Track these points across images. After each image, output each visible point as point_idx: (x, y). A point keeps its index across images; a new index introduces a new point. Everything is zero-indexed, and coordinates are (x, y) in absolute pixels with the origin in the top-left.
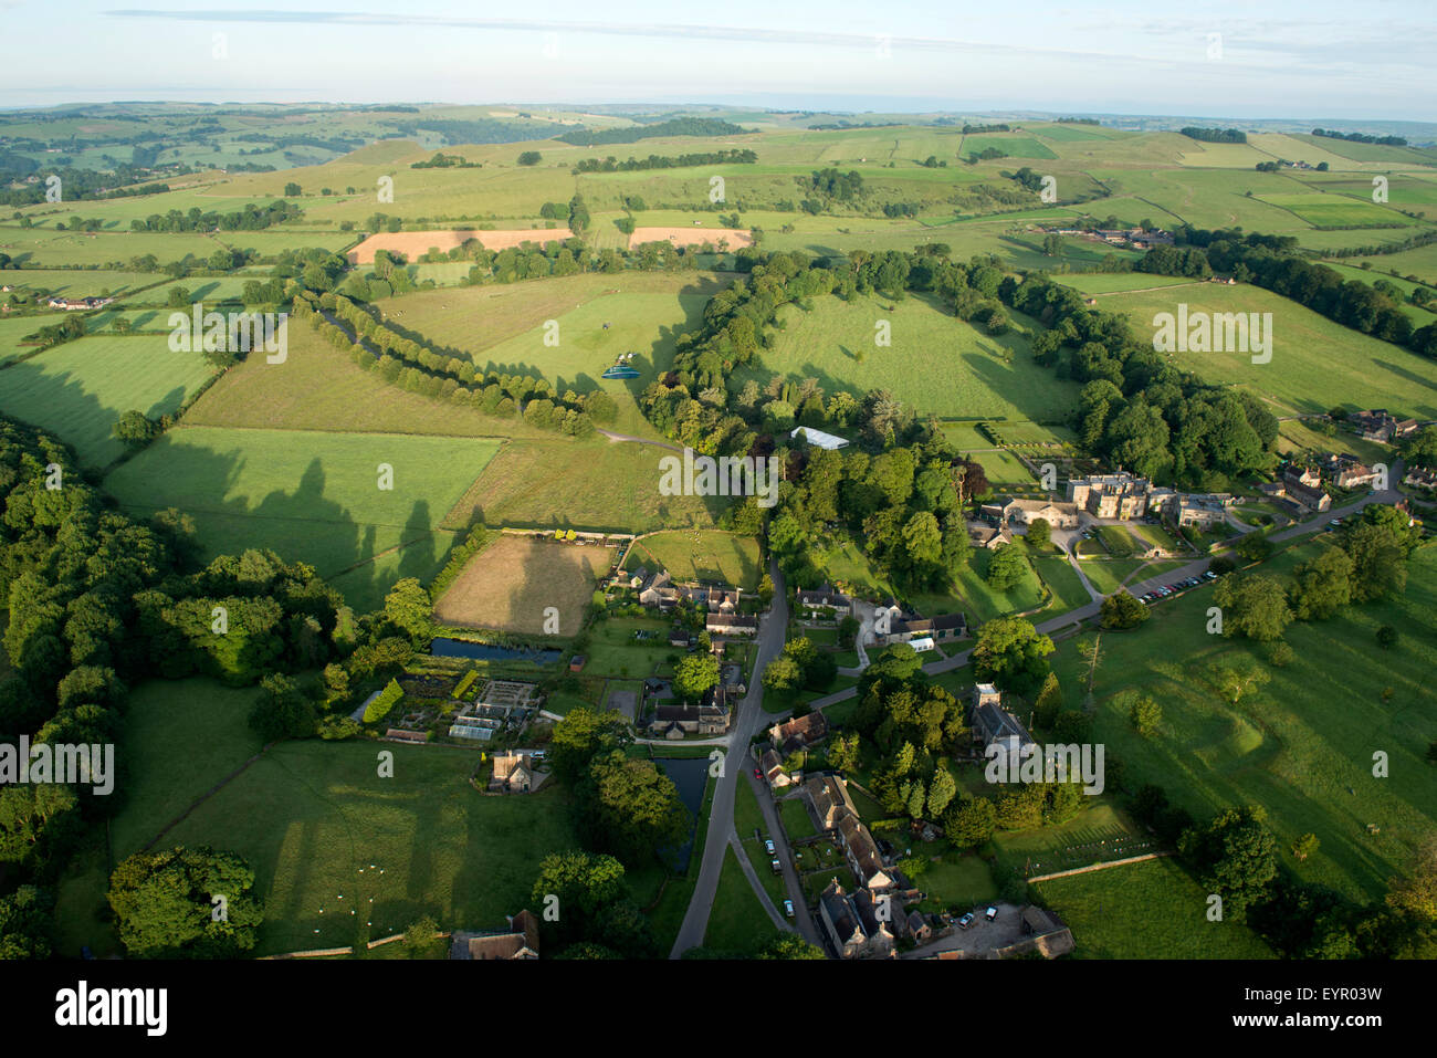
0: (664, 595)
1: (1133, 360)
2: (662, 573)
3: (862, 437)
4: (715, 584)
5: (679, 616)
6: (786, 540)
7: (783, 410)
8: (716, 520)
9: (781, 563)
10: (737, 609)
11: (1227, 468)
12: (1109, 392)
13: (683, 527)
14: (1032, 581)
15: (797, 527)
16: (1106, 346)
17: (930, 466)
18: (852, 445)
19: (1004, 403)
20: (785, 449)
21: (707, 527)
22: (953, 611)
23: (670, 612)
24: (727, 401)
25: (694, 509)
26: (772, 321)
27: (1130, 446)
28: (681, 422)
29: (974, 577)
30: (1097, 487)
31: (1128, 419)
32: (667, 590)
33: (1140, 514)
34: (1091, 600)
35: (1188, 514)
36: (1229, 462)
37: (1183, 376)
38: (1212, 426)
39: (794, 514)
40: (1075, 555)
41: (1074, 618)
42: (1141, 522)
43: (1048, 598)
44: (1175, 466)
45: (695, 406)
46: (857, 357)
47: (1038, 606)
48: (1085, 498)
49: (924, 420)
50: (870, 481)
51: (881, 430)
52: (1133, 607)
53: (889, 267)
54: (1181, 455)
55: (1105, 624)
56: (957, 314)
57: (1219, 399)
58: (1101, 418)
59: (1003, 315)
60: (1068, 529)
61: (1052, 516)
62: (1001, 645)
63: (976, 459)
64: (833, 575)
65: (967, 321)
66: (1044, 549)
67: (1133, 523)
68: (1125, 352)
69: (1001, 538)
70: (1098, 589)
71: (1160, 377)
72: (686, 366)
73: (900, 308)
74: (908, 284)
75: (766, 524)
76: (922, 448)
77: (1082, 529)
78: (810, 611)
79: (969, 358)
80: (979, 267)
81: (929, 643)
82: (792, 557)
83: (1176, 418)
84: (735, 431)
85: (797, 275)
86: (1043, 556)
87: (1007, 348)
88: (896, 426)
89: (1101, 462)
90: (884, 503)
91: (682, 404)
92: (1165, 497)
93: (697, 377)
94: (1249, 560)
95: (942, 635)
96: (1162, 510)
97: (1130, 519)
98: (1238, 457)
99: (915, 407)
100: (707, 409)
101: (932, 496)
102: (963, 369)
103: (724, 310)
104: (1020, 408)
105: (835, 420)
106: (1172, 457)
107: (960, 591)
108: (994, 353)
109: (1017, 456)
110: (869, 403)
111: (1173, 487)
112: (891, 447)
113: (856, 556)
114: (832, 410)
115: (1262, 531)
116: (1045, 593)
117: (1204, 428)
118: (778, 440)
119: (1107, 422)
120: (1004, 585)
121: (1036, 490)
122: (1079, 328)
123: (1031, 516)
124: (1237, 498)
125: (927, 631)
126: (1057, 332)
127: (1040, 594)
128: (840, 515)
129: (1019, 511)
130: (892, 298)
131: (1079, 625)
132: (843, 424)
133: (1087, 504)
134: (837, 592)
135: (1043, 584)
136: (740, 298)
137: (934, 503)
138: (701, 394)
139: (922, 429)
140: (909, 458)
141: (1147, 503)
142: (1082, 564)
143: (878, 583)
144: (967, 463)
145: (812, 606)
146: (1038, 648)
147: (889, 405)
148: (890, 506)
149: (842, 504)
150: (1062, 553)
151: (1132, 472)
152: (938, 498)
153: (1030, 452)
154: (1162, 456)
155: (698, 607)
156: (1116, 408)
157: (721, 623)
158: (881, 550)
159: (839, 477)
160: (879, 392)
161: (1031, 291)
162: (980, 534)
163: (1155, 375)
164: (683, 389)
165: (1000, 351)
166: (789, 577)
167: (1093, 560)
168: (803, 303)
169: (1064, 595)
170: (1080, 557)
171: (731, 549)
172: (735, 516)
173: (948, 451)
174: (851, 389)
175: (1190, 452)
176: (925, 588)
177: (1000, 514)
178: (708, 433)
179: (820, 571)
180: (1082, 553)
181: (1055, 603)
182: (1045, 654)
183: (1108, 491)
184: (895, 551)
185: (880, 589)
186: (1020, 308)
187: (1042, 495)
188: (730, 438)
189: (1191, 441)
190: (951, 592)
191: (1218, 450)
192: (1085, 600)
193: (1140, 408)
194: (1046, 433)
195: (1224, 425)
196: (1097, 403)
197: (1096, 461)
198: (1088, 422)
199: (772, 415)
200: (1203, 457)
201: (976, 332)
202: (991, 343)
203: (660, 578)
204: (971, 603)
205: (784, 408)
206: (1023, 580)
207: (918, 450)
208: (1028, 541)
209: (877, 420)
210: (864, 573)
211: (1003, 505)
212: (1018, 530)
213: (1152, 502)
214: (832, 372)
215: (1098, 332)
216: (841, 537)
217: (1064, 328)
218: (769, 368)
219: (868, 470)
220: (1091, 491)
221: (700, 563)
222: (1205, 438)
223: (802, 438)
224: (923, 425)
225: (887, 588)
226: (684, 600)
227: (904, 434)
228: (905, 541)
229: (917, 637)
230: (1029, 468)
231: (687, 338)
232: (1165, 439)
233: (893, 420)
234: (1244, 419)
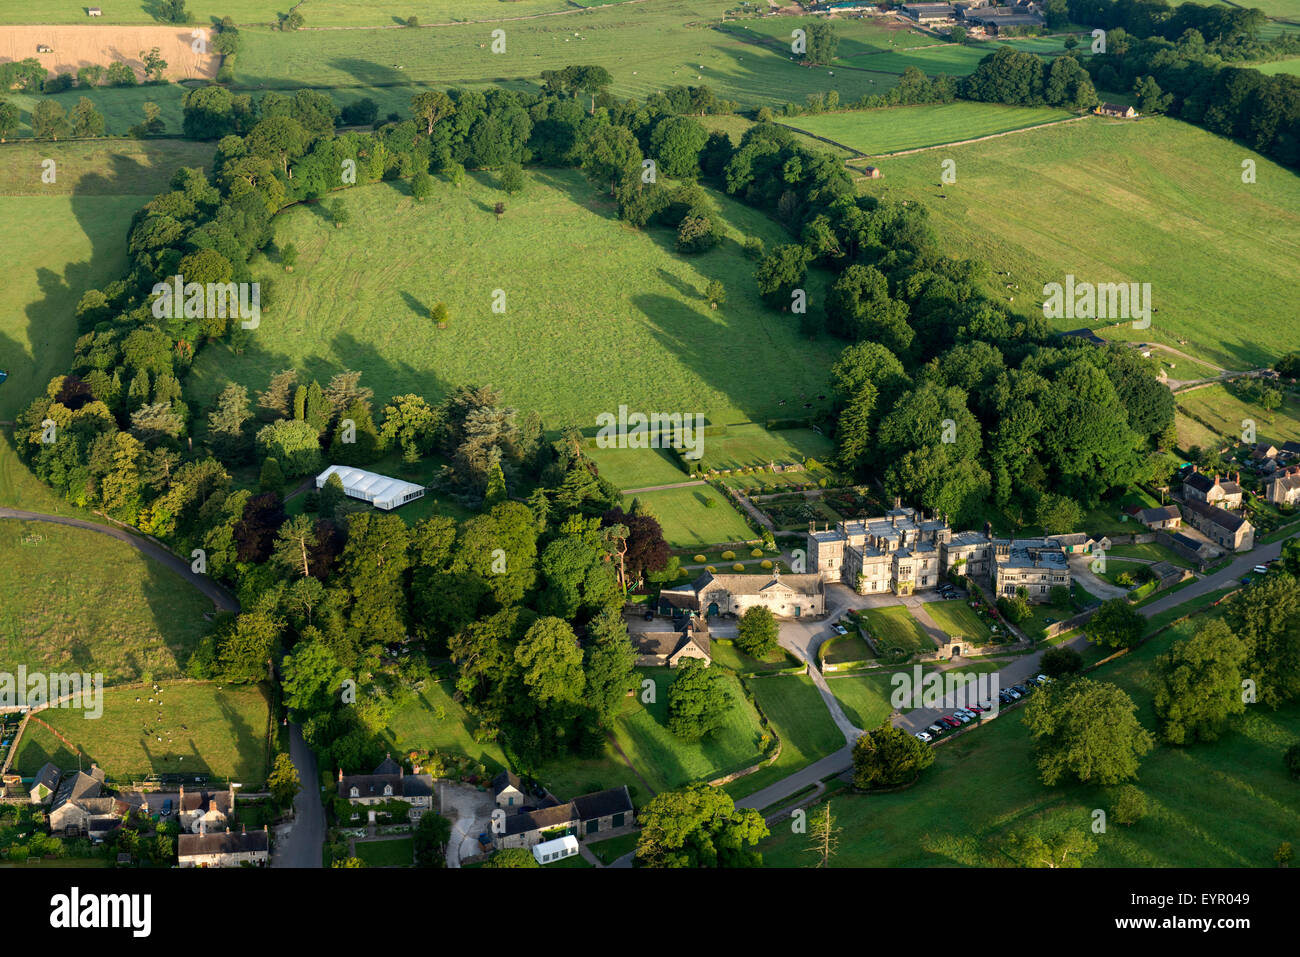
0: (95, 811)
1: (931, 294)
2: (88, 770)
3: (447, 478)
4: (188, 781)
5: (126, 846)
6: (314, 687)
7: (297, 437)
8: (183, 660)
9: (309, 730)
10: (233, 822)
11: (1080, 490)
12: (879, 366)
13: (122, 680)
14: (745, 717)
15: (332, 663)
16: (885, 269)
17: (565, 529)
18: (431, 493)
19: (707, 389)
20: (303, 519)
21: (167, 675)
22: (612, 783)
23: (109, 840)
24: (190, 424)
25: (140, 644)
26: (267, 248)
27: (914, 462)
28: (102, 476)
29: (647, 721)
30: (857, 541)
31: (910, 413)
32: (99, 802)
33: (932, 582)
34: (844, 742)
35: (1010, 576)
36: (1085, 476)
37: (1013, 319)
38: (1050, 417)
39: (329, 640)
40: (819, 666)
41: (815, 775)
42: (934, 597)
43: (772, 746)
44: (994, 491)
45: (127, 441)
46: (436, 316)
47: (756, 761)
48: (838, 562)
49: (558, 435)
50: (459, 567)
51: (480, 464)
52: (903, 748)
53: (491, 123)
54: (1004, 471)
55: (861, 782)
56: (621, 215)
57: (1067, 363)
58: (865, 413)
59: (710, 211)
60: (810, 620)
61: (780, 600)
62: (678, 833)
63: (649, 508)
64: (402, 743)
65: (642, 228)
66: (768, 659)
67: (920, 600)
68: (916, 281)
69: (692, 650)
70: (856, 721)
71: (974, 327)
72: (101, 359)
73: (515, 206)
74: (529, 156)
75: (277, 661)
76: (550, 496)
77: (833, 619)
78: (363, 811)
79: (648, 304)
80: (661, 116)
81: (570, 843)
82: (327, 717)
83: (992, 404)
84: (209, 487)
85: (311, 149)
86: (766, 673)
87: (714, 278)
88: (508, 456)
89: (870, 493)
90: (485, 604)
91: (101, 441)
92: (973, 548)
93: (126, 378)
94: (1107, 649)
95: (592, 828)
96: (969, 574)
97: (916, 592)
98: (1099, 469)
99: (540, 416)
100: (151, 446)
101: (570, 584)
102: (635, 325)
103: (169, 235)
104: (736, 398)
105: (396, 447)
106: (986, 476)
107: (625, 749)
108: (690, 291)
109: (723, 491)
110: (457, 414)
111: (986, 530)
112: (500, 497)
113: (443, 703)
114: (390, 429)
115: (1133, 596)
116: (767, 737)
117: (1036, 421)
118: (292, 496)
119: (875, 420)
120: (696, 731)
121: (758, 552)
122: (840, 234)
123: (745, 602)
124: (1097, 538)
125: (566, 824)
126: (798, 248)
127: (758, 741)
128: (411, 632)
129: (724, 595)
130: (499, 186)
131: (822, 786)
132: (412, 455)
133: (844, 572)
134: (409, 770)
135: (764, 722)
136: (200, 205)
137: (575, 596)
138: (136, 417)
139: (555, 455)
140: (526, 519)
141: (943, 562)
142: (834, 681)
143: (482, 748)
144: (631, 519)
145: (365, 801)
146: (739, 833)
147: (493, 416)
148: (496, 608)
149: (413, 611)
150: (797, 664)
151: (919, 507)
152: (580, 587)
153: (749, 482)
154: (971, 476)
155: (161, 827)
156: (890, 393)
157: (206, 848)
158: (484, 689)
159: (404, 563)
160: (474, 390)
161: (759, 162)
162: (656, 643)
163: (966, 322)
164: (100, 408)
165: (701, 284)
166: (324, 753)
167: (851, 671)
168: (327, 205)
169: (798, 737)
170: (826, 668)
171: (215, 711)
172: (217, 652)
173: (598, 496)
174: (425, 384)
175: (1017, 463)
176: (563, 748)
177: (693, 604)
178: (156, 495)
179: (380, 737)
180: (829, 661)
181: (784, 754)
182: (754, 841)
183: (875, 547)
184: (507, 689)
185: (485, 758)
186: (740, 196)
187: (767, 563)
188: (199, 501)
189: (1019, 445)
190: (608, 748)
191: (1062, 456)
192: (833, 741)
193: (928, 393)
194: (779, 445)
195: (1069, 414)
196: (858, 386)
197: (862, 491)
198: (843, 421)
199: (278, 447)
200: (1040, 471)
201: (658, 250)
202: (685, 271)
203: (85, 781)
204: (643, 768)
205: (299, 434)
206: (728, 718)
207: (543, 501)
208: (742, 650)
209: (472, 447)
210: (456, 733)
211: (698, 588)
212: (724, 629)
213: (951, 560)
214: (389, 349)
215: (874, 241)
216: (414, 672)
217: (815, 236)
218: (267, 347)
219: (454, 548)
220: (847, 550)
221: (160, 745)
222: (1040, 437)
223: (333, 491)
224: (558, 445)
225: (498, 756)
226: (134, 816)
227: (524, 465)
228: (522, 671)
229: (549, 837)
230: (744, 513)
231: (97, 298)
232: (975, 444)
233: (501, 443)
234: (1112, 396)
